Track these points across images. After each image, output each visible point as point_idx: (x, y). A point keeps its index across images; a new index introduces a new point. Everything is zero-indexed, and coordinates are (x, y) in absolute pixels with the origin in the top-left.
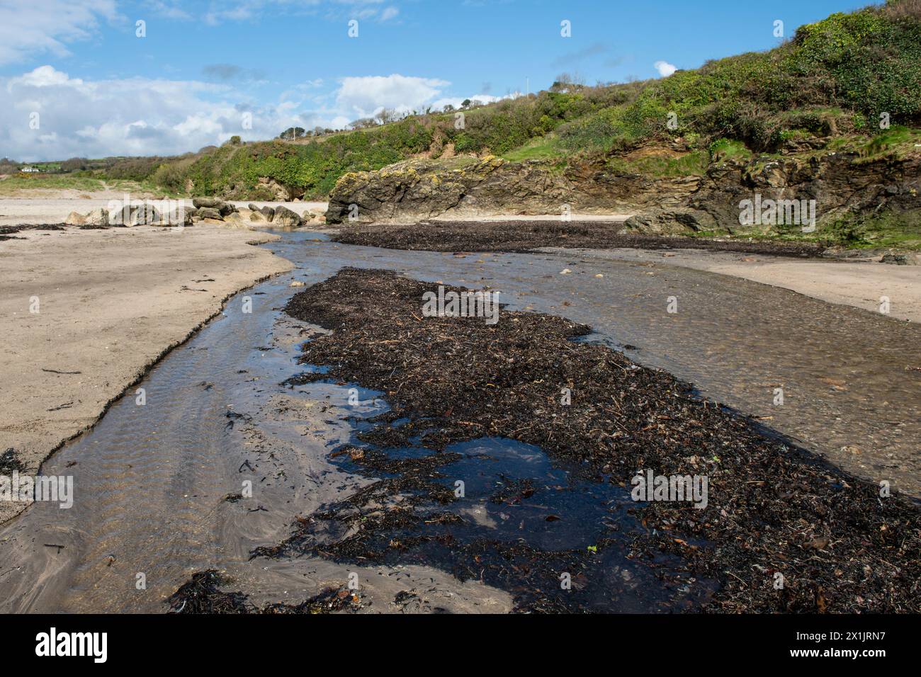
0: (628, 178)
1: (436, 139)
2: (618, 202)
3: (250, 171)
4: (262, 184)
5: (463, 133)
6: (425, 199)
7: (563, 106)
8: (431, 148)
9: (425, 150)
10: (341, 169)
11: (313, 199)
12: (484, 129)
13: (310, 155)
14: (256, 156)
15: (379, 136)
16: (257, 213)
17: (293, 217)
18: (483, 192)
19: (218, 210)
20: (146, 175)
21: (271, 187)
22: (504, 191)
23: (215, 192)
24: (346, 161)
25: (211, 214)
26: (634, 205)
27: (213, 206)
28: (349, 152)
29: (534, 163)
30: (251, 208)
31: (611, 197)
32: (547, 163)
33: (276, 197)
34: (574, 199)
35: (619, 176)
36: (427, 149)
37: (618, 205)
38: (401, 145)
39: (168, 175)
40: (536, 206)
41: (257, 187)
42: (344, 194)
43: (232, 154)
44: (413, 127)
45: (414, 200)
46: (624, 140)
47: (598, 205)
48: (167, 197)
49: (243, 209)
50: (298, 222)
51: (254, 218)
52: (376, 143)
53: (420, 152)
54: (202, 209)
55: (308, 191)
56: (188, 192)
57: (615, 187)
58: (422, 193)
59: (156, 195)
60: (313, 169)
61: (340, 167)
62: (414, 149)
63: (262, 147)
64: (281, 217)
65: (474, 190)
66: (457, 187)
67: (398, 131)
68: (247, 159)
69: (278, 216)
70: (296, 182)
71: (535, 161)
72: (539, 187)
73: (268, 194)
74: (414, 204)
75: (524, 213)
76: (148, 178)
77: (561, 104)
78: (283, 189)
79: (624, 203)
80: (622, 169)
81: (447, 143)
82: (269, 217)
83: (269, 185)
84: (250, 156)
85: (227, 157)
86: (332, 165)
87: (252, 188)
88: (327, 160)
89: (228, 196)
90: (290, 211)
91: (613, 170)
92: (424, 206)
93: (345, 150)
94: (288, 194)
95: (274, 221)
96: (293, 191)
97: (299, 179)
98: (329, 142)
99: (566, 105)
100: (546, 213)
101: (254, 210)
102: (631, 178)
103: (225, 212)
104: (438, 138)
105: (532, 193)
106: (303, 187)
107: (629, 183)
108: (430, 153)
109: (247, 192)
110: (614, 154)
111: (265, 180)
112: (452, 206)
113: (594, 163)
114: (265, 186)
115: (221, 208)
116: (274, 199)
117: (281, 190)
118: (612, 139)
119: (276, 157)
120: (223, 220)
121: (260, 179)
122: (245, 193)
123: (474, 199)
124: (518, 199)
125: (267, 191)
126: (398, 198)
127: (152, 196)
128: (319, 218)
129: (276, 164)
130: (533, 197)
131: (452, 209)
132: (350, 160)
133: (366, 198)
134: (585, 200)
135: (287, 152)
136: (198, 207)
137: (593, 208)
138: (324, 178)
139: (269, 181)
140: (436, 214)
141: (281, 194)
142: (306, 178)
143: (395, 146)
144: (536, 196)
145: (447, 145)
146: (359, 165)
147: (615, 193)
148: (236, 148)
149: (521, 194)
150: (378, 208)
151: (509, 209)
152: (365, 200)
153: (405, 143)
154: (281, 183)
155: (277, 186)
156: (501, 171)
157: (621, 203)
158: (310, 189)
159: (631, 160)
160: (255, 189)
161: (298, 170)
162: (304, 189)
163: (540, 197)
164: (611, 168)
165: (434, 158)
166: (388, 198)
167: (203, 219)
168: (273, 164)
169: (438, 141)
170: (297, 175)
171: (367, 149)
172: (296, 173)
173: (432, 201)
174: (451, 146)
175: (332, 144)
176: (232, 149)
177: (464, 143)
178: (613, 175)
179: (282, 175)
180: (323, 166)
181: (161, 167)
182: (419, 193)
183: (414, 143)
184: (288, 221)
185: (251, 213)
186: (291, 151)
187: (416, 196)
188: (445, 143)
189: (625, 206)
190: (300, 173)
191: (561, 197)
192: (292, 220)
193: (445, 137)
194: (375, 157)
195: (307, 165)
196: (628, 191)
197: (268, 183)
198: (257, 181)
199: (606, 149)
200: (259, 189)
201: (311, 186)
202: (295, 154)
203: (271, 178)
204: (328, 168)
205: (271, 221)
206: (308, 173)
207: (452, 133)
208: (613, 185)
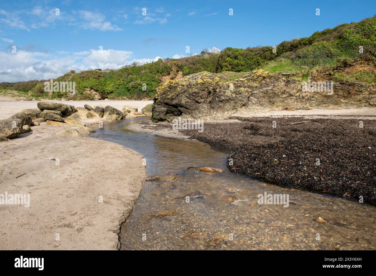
0: (350, 85)
1: (173, 69)
2: (342, 100)
3: (80, 85)
4: (87, 91)
5: (187, 67)
6: (228, 100)
7: (236, 53)
8: (171, 74)
9: (168, 75)
10: (127, 84)
11: (113, 99)
12: (196, 64)
13: (111, 78)
14: (83, 77)
15: (145, 68)
16: (92, 112)
17: (118, 114)
18: (261, 94)
19: (59, 112)
20: (30, 88)
21: (91, 93)
22: (275, 94)
23: (62, 96)
24: (128, 80)
25: (52, 116)
26: (352, 102)
27: (54, 109)
28: (130, 76)
29: (286, 75)
30: (86, 108)
31: (338, 97)
32: (297, 75)
33: (94, 98)
34: (314, 99)
35: (343, 84)
36: (169, 74)
37: (342, 102)
38: (156, 72)
39: (41, 88)
40: (293, 104)
41: (84, 93)
42: (169, 97)
43: (71, 77)
44: (161, 64)
45: (221, 101)
46: (345, 60)
47: (330, 103)
48: (34, 99)
49: (80, 108)
50: (121, 117)
51: (90, 116)
52: (144, 71)
53: (166, 76)
54: (45, 111)
55: (110, 95)
56: (50, 96)
57: (340, 91)
58: (227, 96)
59: (27, 98)
60: (113, 84)
61: (126, 83)
62: (163, 74)
63: (87, 73)
64: (110, 114)
65: (254, 93)
66: (247, 91)
67: (154, 66)
68: (79, 79)
69: (108, 113)
70: (104, 91)
71: (287, 74)
72: (295, 91)
73: (90, 96)
74: (221, 104)
75: (286, 109)
76: (32, 90)
77: (235, 52)
78: (98, 94)
79: (346, 101)
80: (345, 79)
81: (179, 71)
82: (100, 115)
83: (91, 92)
84: (80, 78)
85: (68, 79)
86: (122, 82)
87: (82, 94)
88: (120, 80)
89: (69, 98)
90: (116, 109)
91: (338, 80)
92: (227, 106)
93: (128, 75)
94: (100, 96)
95: (105, 117)
96: (102, 95)
97: (106, 89)
98: (120, 71)
99: (238, 53)
100: (300, 109)
101: (89, 110)
102: (352, 85)
103: (66, 113)
104: (174, 69)
105: (291, 95)
106: (108, 93)
107: (351, 88)
108: (170, 76)
109: (79, 95)
110: (337, 69)
111: (89, 89)
112: (244, 105)
113: (324, 75)
114: (89, 92)
115: (63, 109)
116: (93, 99)
117: (97, 95)
118: (335, 60)
119: (94, 78)
120: (63, 122)
121: (86, 89)
122: (78, 96)
123: (256, 100)
124: (282, 99)
125: (90, 95)
126: (209, 99)
127: (25, 98)
128: (133, 113)
129: (94, 81)
130: (290, 97)
131: (243, 107)
132: (131, 79)
133: (188, 100)
134: (320, 99)
135: (99, 76)
136: (42, 110)
137: (327, 105)
138: (118, 88)
139: (91, 90)
140: (235, 112)
141: (96, 96)
142: (109, 88)
143: (153, 73)
144: (292, 97)
145: (179, 72)
146: (136, 82)
147: (340, 95)
148: (73, 74)
149: (284, 96)
150: (197, 109)
151: (277, 106)
152: (188, 102)
153: (158, 71)
154: (97, 91)
155: (94, 92)
156: (268, 80)
157: (344, 101)
158: (111, 94)
159: (348, 73)
160: (83, 94)
161: (105, 84)
162: (108, 94)
163: (295, 98)
164: (336, 79)
165: (172, 79)
166: (203, 100)
167: (45, 121)
168: (92, 82)
169: (174, 70)
170: (104, 87)
171: (139, 74)
172: (104, 86)
173: (232, 102)
174: (180, 73)
175: (122, 72)
176: (71, 75)
177: (187, 71)
178: (338, 83)
179: (97, 87)
180: (118, 82)
181: (38, 84)
182: (224, 96)
183: (163, 71)
184: (114, 116)
185: (86, 112)
186: (101, 75)
187: (223, 98)
188: (178, 71)
189: (346, 103)
190: (106, 86)
191: (307, 97)
192: (117, 116)
193: (178, 68)
194: (143, 78)
195: (109, 82)
196: (349, 93)
197: (90, 91)
198: (84, 90)
199: (333, 66)
200: (85, 94)
201: (112, 92)
202: (103, 77)
203: (92, 88)
204: (120, 84)
205: (103, 117)
206: (110, 86)
207: (181, 66)
208: (339, 89)
